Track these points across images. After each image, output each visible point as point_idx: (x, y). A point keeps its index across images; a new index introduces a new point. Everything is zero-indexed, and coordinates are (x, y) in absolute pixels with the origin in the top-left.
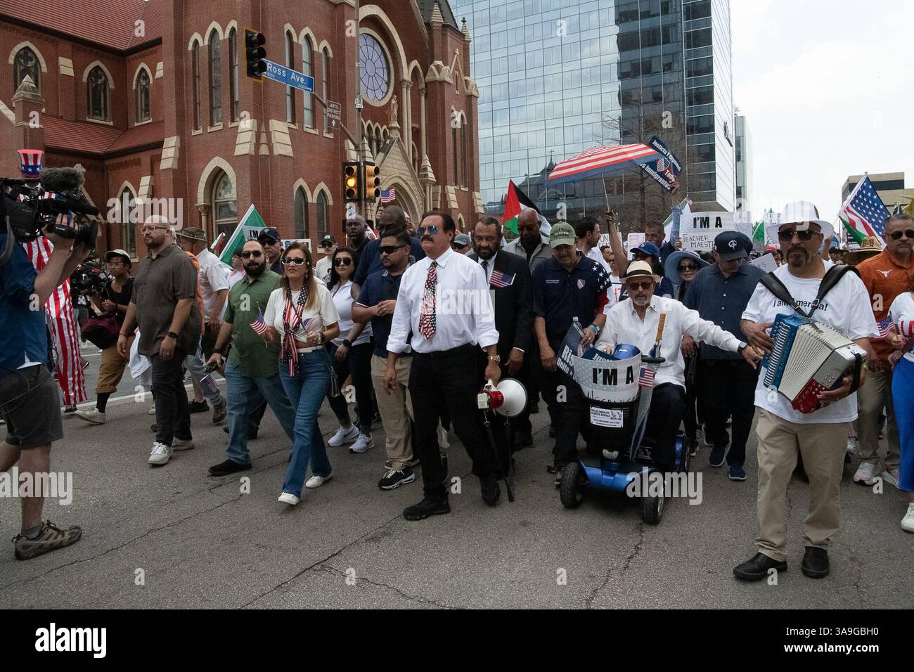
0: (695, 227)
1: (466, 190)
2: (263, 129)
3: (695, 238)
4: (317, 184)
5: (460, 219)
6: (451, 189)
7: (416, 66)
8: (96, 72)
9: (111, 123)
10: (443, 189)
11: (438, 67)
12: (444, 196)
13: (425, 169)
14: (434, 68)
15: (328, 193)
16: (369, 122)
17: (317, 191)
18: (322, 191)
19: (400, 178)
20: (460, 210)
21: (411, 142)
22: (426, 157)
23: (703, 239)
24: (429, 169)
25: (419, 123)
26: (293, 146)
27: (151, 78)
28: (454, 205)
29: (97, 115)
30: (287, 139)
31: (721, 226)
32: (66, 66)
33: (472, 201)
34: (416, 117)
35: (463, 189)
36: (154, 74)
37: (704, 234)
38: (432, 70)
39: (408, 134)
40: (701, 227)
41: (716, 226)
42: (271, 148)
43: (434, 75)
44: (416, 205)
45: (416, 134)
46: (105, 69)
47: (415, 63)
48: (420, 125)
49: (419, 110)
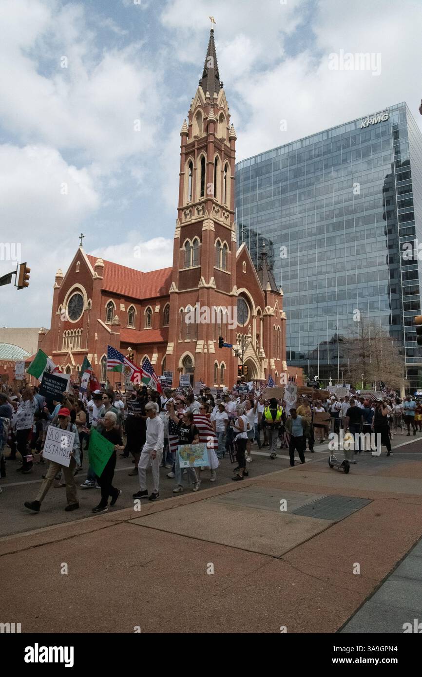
1: (279, 360)
2: (206, 344)
4: (221, 362)
5: (276, 373)
6: (272, 360)
7: (259, 309)
8: (132, 308)
9: (135, 328)
10: (269, 360)
11: (269, 309)
12: (269, 363)
13: (261, 353)
14: (266, 309)
15: (225, 365)
16: (239, 333)
17: (221, 364)
18: (223, 364)
19: (251, 357)
20: (276, 369)
21: (256, 340)
22: (262, 347)
24: (263, 353)
25: (260, 331)
26: (215, 350)
27: (152, 311)
28: (274, 367)
29: (131, 325)
30: (213, 347)
32: (122, 307)
33: (282, 365)
34: (258, 329)
35: (278, 360)
36: (154, 311)
38: (266, 310)
39: (255, 337)
42: (208, 351)
43: (266, 312)
44: (257, 368)
45: (258, 336)
46: (135, 308)
47: (259, 307)
48: (260, 333)
49: (260, 326)
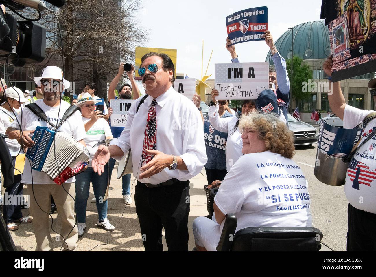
0: (229, 77)
3: (230, 89)
23: (237, 89)
31: (254, 77)
37: (237, 84)
40: (235, 77)
41: (249, 77)
